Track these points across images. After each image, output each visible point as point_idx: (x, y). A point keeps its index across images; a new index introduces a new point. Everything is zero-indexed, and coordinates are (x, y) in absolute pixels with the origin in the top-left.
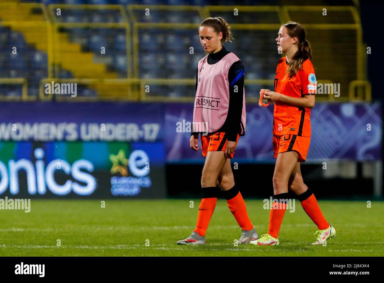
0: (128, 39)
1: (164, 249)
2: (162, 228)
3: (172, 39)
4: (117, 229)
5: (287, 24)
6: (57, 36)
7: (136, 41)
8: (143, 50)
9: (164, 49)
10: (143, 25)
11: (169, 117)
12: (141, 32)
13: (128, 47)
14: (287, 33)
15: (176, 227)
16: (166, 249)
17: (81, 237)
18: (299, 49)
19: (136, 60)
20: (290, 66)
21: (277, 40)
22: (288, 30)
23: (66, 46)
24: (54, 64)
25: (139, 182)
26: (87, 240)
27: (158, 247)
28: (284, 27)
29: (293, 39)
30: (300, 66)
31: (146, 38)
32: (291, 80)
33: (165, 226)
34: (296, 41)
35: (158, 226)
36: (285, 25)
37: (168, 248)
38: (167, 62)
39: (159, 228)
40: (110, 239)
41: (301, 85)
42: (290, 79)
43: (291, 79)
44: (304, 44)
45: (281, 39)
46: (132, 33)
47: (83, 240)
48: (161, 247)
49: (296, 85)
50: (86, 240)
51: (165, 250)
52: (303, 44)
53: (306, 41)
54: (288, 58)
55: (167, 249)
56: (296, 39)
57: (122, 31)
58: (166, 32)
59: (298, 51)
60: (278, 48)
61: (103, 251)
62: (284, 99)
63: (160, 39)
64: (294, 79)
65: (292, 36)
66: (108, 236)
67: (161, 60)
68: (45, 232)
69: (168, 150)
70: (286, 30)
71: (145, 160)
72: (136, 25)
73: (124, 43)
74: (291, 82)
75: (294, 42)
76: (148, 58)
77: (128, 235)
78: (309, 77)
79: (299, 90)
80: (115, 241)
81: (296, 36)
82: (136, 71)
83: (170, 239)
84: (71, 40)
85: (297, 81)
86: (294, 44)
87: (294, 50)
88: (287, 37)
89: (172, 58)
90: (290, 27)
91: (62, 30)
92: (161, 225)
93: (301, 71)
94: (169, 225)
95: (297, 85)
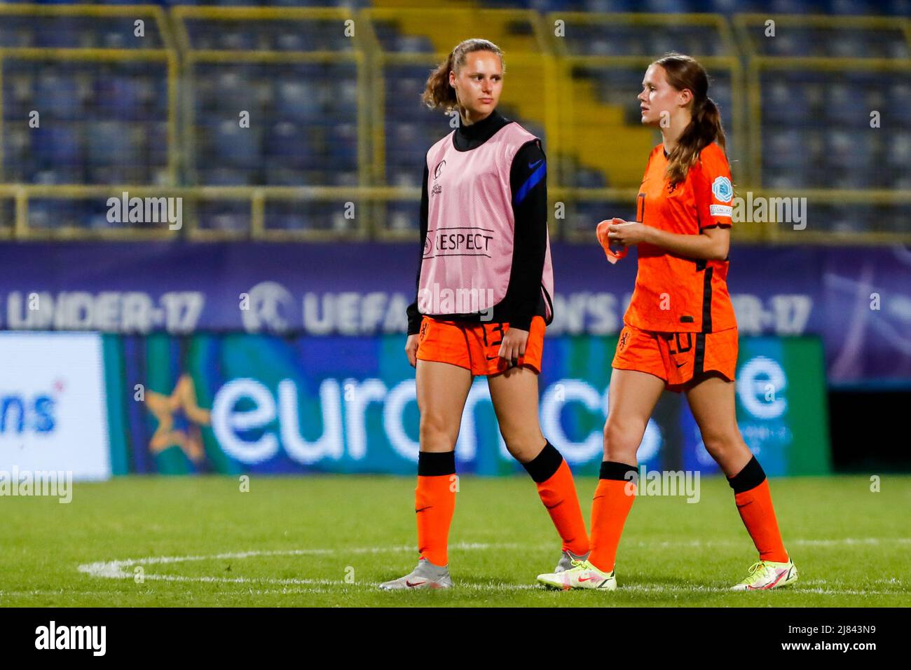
0: (736, 95)
1: (821, 591)
2: (816, 543)
3: (839, 94)
4: (709, 544)
5: (663, 60)
6: (568, 86)
7: (755, 98)
8: (771, 121)
9: (821, 120)
10: (773, 62)
11: (833, 281)
12: (768, 78)
13: (737, 114)
14: (667, 81)
15: (849, 541)
16: (826, 593)
17: (626, 563)
18: (694, 118)
19: (756, 145)
20: (673, 160)
21: (642, 97)
22: (668, 73)
23: (590, 111)
24: (560, 155)
25: (762, 433)
26: (637, 570)
27: (808, 587)
28: (658, 66)
29: (680, 95)
30: (694, 159)
31: (780, 92)
32: (673, 195)
33: (823, 537)
34: (689, 99)
35: (807, 537)
36: (659, 62)
37: (830, 590)
38: (828, 150)
39: (809, 543)
40: (693, 569)
41: (695, 205)
42: (670, 193)
43: (673, 190)
44: (705, 108)
45: (652, 95)
46: (745, 81)
47: (629, 571)
48: (814, 587)
49: (685, 207)
50: (635, 569)
51: (823, 594)
52: (701, 107)
53: (709, 101)
54: (668, 141)
55: (827, 591)
56: (687, 93)
57: (723, 76)
58: (825, 79)
59: (690, 124)
60: (641, 117)
61: (676, 597)
62: (655, 238)
63: (813, 95)
64: (680, 192)
65: (678, 86)
66: (688, 562)
67: (815, 145)
68: (539, 552)
69: (830, 359)
70: (663, 73)
71: (777, 380)
72: (756, 61)
73: (727, 104)
74: (675, 199)
75: (684, 101)
76: (785, 142)
77: (736, 559)
78: (713, 184)
79: (694, 217)
80: (704, 573)
81: (687, 88)
82: (757, 171)
83: (835, 569)
84: (600, 97)
85: (688, 195)
86: (683, 106)
87: (683, 120)
88: (666, 89)
89: (841, 141)
90: (671, 65)
91: (579, 74)
92: (812, 535)
93: (696, 170)
94: (833, 537)
95: (687, 206)
